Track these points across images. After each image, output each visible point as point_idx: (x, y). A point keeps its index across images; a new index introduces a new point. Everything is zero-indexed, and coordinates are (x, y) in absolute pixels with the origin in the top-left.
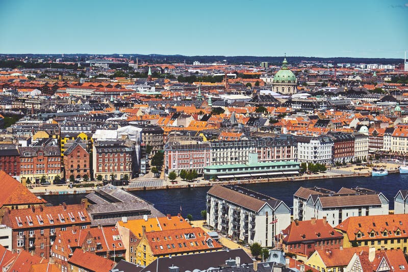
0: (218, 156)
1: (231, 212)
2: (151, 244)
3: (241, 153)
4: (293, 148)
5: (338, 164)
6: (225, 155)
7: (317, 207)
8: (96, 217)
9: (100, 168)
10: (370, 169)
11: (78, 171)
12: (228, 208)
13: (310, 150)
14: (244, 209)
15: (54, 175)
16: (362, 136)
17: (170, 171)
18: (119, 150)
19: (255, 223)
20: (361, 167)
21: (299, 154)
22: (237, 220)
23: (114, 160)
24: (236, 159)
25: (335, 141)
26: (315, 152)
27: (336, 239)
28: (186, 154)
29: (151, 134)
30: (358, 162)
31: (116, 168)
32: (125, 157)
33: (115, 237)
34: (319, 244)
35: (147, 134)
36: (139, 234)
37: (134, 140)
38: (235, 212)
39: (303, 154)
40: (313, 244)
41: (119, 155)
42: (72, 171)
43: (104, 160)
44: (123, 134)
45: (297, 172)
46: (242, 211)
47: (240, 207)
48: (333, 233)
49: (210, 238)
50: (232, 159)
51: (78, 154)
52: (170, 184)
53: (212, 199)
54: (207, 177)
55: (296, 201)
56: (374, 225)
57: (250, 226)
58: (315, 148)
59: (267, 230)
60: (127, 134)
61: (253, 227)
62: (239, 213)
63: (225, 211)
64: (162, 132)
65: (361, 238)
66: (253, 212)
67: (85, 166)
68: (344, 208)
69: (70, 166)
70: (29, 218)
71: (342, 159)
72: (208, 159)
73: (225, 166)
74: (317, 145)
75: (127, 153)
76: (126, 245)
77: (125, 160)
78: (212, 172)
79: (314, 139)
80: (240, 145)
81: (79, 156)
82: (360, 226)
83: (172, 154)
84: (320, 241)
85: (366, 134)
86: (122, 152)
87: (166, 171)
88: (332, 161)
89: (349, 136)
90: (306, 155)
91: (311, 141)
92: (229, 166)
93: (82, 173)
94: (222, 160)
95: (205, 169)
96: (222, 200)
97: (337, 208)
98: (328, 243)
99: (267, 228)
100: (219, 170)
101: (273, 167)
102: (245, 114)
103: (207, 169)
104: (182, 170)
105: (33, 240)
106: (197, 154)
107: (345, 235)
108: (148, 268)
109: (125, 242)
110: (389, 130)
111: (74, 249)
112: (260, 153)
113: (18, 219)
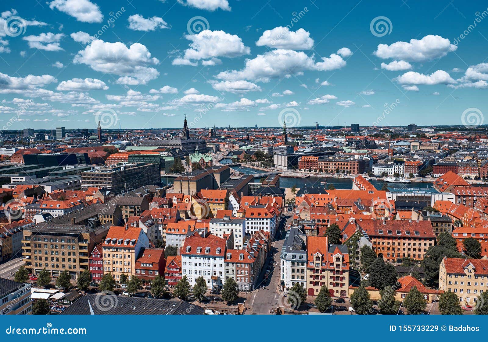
15: (475, 175)
51: (487, 167)
69: (483, 172)
70: (464, 191)
105: (465, 201)
111: (486, 207)
113: (458, 191)
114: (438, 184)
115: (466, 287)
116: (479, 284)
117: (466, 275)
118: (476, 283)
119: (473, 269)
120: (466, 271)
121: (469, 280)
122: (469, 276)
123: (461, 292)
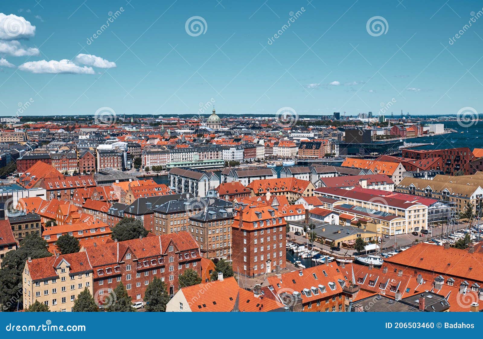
0: (175, 157)
1: (183, 182)
2: (134, 194)
3: (188, 156)
4: (220, 153)
5: (247, 162)
6: (179, 157)
7: (235, 177)
8: (99, 182)
9: (102, 166)
10: (266, 164)
11: (89, 168)
12: (181, 180)
13: (230, 154)
14: (191, 179)
15: (73, 171)
16: (261, 146)
17: (145, 167)
18: (113, 154)
19: (198, 187)
20: (260, 163)
21: (224, 156)
22: (187, 186)
23: (110, 161)
24: (186, 159)
25: (245, 149)
26: (233, 155)
28: (155, 156)
29: (133, 148)
30: (259, 161)
31: (112, 165)
32: (117, 159)
33: (111, 192)
34: (237, 196)
35: (131, 148)
36: (127, 190)
37: (123, 149)
38: (186, 181)
39: (226, 157)
40: (233, 196)
41: (113, 158)
42: (84, 168)
43: (104, 161)
44: (116, 146)
45: (223, 166)
46: (190, 181)
47: (189, 178)
48: (245, 190)
49: (170, 190)
50: (183, 159)
51: (88, 157)
52: (146, 174)
53: (172, 176)
54: (169, 169)
55: (222, 176)
56: (269, 184)
57: (195, 189)
59: (205, 186)
60: (118, 146)
61: (197, 189)
62: (188, 182)
63: (180, 182)
64: (140, 146)
65: (261, 192)
66: (197, 180)
67: (93, 164)
68: (251, 177)
70: (57, 183)
71: (249, 159)
72: (169, 159)
73: (179, 163)
74: (234, 151)
75: (119, 156)
76: (119, 197)
77: (117, 160)
78: (171, 167)
79: (232, 147)
80: (188, 151)
81: (88, 159)
82: (261, 185)
83: (146, 156)
84: (237, 194)
85: (263, 145)
86: (115, 156)
87: (143, 167)
88: (244, 161)
89: (253, 146)
90: (228, 157)
91: (231, 149)
92: (181, 163)
93: (91, 169)
94: (177, 160)
95: (167, 165)
96: (178, 175)
97: (247, 177)
98: (242, 196)
99: (205, 189)
100: (175, 165)
101: (208, 163)
102: (191, 138)
103: (168, 165)
104: (153, 166)
105: (60, 196)
106: (162, 157)
107: (252, 191)
108: (132, 205)
109: (118, 195)
110: (276, 144)
111: (86, 199)
112: (200, 155)
113: (50, 184)
115: (60, 295)
116: (76, 287)
117: (58, 278)
118: (73, 287)
119: (67, 267)
120: (59, 272)
121: (64, 284)
122: (63, 279)
123: (53, 304)
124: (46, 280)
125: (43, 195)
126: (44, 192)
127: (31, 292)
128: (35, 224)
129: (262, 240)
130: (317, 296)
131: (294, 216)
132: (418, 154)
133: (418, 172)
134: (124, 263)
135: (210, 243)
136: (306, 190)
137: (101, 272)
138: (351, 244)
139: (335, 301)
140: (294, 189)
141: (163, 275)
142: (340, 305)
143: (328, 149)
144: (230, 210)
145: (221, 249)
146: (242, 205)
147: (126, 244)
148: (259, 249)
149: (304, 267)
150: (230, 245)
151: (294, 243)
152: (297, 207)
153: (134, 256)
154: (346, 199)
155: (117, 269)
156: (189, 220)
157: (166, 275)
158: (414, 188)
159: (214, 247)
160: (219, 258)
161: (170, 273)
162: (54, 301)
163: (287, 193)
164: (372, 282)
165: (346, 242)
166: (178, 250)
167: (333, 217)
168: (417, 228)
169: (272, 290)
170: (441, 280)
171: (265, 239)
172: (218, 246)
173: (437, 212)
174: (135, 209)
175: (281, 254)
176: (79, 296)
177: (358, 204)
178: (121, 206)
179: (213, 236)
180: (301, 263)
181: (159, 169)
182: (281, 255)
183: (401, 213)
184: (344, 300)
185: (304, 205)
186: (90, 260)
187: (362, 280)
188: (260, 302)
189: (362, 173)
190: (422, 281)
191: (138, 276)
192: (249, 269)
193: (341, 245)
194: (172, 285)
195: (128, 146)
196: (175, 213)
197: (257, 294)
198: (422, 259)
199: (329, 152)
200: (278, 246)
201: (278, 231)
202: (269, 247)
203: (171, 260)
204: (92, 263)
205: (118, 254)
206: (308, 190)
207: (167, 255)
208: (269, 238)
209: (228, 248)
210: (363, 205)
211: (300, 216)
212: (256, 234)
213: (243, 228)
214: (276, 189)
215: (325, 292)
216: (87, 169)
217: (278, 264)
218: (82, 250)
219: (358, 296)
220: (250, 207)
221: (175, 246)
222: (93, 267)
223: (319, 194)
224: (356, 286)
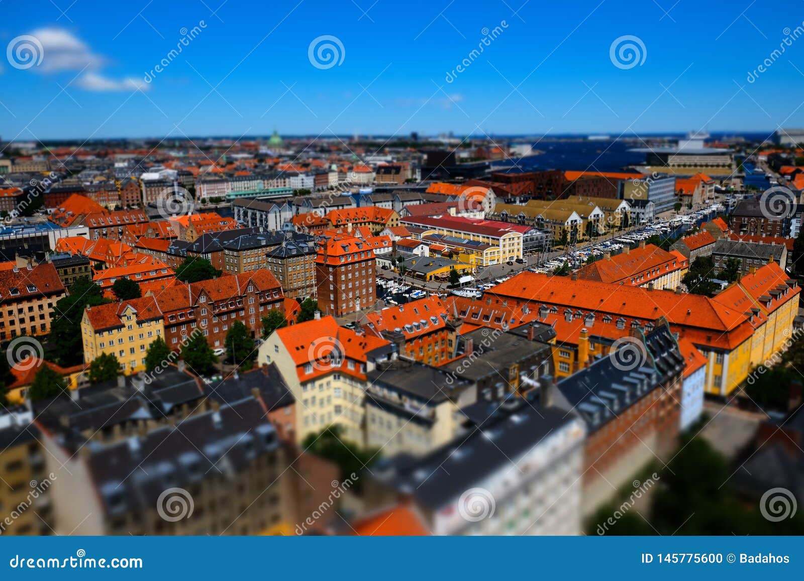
0: (235, 186)
1: (250, 214)
2: (196, 229)
3: (251, 184)
4: (287, 180)
5: (319, 190)
6: (240, 186)
7: (309, 207)
8: (152, 217)
9: (149, 198)
11: (133, 201)
12: (247, 212)
13: (299, 181)
14: (259, 210)
15: (114, 205)
17: (201, 198)
18: (162, 184)
19: (267, 219)
21: (292, 184)
22: (254, 219)
24: (248, 188)
25: (315, 175)
26: (303, 183)
27: (324, 225)
28: (212, 186)
29: (185, 176)
30: (332, 189)
33: (168, 228)
34: (313, 229)
35: (182, 176)
36: (187, 226)
37: (173, 178)
38: (253, 214)
39: (294, 184)
41: (162, 188)
42: (128, 201)
43: (151, 194)
44: (163, 174)
45: (291, 195)
46: (258, 213)
47: (257, 210)
48: (321, 221)
49: (238, 224)
50: (245, 188)
51: (131, 188)
52: (202, 207)
53: (235, 208)
54: (229, 201)
55: (293, 207)
56: (348, 214)
57: (264, 222)
58: (302, 179)
59: (276, 219)
60: (166, 174)
61: (267, 222)
62: (256, 214)
63: (246, 214)
64: (192, 174)
65: (340, 223)
66: (266, 212)
67: (137, 197)
69: (126, 198)
70: (101, 220)
71: (321, 187)
72: (228, 188)
73: (240, 193)
75: (168, 186)
76: (178, 234)
78: (232, 197)
79: (301, 173)
80: (251, 179)
81: (132, 190)
82: (339, 216)
83: (201, 186)
84: (313, 227)
85: (335, 170)
86: (164, 186)
87: (199, 199)
88: (315, 189)
89: (324, 171)
90: (297, 184)
91: (299, 175)
92: (244, 192)
93: (135, 202)
94: (238, 189)
95: (227, 195)
96: (242, 207)
98: (319, 228)
99: (276, 221)
100: (237, 195)
101: (275, 192)
102: (250, 164)
104: (210, 197)
105: (106, 235)
106: (220, 186)
107: (330, 222)
108: (196, 242)
109: (177, 232)
110: (351, 169)
111: (138, 237)
112: (264, 183)
113: (93, 220)
114: (57, 217)
115: (127, 345)
116: (146, 335)
117: (124, 326)
118: (141, 336)
119: (133, 314)
120: (124, 320)
121: (130, 333)
122: (130, 327)
123: (121, 355)
124: (110, 330)
125: (85, 234)
126: (86, 230)
127: (94, 342)
128: (83, 267)
129: (350, 275)
130: (420, 332)
131: (380, 248)
132: (509, 178)
133: (510, 197)
134: (198, 307)
135: (291, 282)
136: (390, 219)
137: (172, 318)
138: (444, 276)
139: (438, 336)
140: (377, 218)
141: (242, 318)
142: (443, 340)
143: (408, 174)
144: (311, 244)
145: (303, 288)
146: (325, 238)
147: (199, 285)
148: (347, 286)
149: (396, 303)
150: (314, 283)
151: (382, 278)
152: (384, 239)
153: (210, 298)
154: (435, 229)
155: (190, 314)
156: (265, 256)
157: (247, 318)
158: (507, 215)
159: (295, 285)
160: (302, 297)
161: (251, 315)
162: (121, 352)
163: (369, 224)
164: (475, 314)
165: (439, 275)
166: (258, 291)
167: (422, 249)
168: (512, 258)
169: (372, 327)
170: (546, 309)
171: (353, 275)
172: (300, 284)
173: (532, 240)
174: (200, 247)
175: (371, 290)
176: (151, 345)
177: (449, 233)
178: (182, 244)
179: (293, 273)
180: (392, 299)
181: (217, 200)
182: (371, 292)
183: (495, 242)
184: (447, 335)
185: (390, 236)
186: (159, 305)
187: (464, 313)
188: (363, 340)
189: (449, 200)
190: (527, 311)
191: (215, 321)
192: (336, 308)
193: (433, 278)
194: (253, 328)
195: (179, 174)
196: (248, 249)
197: (359, 332)
198: (524, 289)
199: (410, 177)
200: (367, 282)
201: (367, 265)
202: (357, 283)
203: (251, 301)
204: (161, 308)
205: (190, 297)
206: (392, 220)
207: (246, 296)
208: (357, 273)
209: (311, 286)
210: (454, 234)
211: (386, 248)
212: (343, 269)
213: (328, 263)
214: (364, 219)
215: (427, 327)
216: (131, 203)
217: (367, 301)
218: (148, 294)
219: (462, 329)
220: (334, 240)
221: (255, 286)
222: (164, 313)
223: (405, 223)
224: (459, 319)
